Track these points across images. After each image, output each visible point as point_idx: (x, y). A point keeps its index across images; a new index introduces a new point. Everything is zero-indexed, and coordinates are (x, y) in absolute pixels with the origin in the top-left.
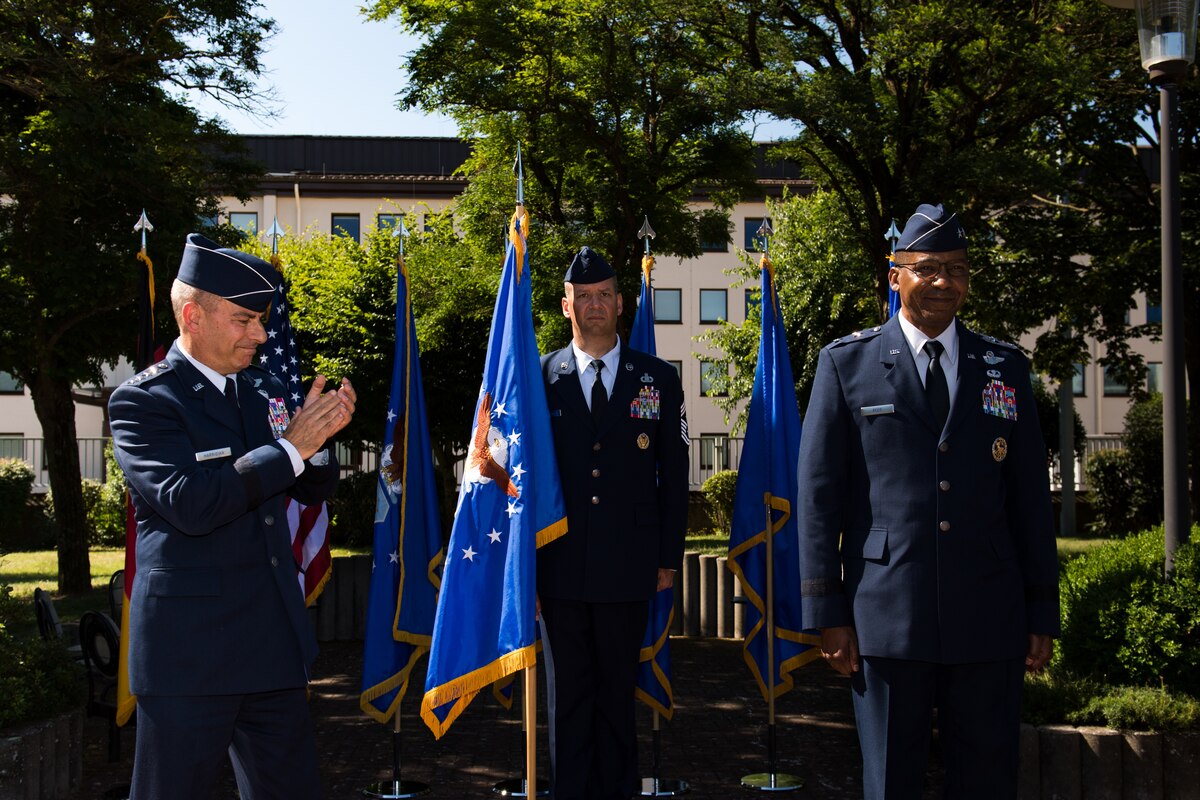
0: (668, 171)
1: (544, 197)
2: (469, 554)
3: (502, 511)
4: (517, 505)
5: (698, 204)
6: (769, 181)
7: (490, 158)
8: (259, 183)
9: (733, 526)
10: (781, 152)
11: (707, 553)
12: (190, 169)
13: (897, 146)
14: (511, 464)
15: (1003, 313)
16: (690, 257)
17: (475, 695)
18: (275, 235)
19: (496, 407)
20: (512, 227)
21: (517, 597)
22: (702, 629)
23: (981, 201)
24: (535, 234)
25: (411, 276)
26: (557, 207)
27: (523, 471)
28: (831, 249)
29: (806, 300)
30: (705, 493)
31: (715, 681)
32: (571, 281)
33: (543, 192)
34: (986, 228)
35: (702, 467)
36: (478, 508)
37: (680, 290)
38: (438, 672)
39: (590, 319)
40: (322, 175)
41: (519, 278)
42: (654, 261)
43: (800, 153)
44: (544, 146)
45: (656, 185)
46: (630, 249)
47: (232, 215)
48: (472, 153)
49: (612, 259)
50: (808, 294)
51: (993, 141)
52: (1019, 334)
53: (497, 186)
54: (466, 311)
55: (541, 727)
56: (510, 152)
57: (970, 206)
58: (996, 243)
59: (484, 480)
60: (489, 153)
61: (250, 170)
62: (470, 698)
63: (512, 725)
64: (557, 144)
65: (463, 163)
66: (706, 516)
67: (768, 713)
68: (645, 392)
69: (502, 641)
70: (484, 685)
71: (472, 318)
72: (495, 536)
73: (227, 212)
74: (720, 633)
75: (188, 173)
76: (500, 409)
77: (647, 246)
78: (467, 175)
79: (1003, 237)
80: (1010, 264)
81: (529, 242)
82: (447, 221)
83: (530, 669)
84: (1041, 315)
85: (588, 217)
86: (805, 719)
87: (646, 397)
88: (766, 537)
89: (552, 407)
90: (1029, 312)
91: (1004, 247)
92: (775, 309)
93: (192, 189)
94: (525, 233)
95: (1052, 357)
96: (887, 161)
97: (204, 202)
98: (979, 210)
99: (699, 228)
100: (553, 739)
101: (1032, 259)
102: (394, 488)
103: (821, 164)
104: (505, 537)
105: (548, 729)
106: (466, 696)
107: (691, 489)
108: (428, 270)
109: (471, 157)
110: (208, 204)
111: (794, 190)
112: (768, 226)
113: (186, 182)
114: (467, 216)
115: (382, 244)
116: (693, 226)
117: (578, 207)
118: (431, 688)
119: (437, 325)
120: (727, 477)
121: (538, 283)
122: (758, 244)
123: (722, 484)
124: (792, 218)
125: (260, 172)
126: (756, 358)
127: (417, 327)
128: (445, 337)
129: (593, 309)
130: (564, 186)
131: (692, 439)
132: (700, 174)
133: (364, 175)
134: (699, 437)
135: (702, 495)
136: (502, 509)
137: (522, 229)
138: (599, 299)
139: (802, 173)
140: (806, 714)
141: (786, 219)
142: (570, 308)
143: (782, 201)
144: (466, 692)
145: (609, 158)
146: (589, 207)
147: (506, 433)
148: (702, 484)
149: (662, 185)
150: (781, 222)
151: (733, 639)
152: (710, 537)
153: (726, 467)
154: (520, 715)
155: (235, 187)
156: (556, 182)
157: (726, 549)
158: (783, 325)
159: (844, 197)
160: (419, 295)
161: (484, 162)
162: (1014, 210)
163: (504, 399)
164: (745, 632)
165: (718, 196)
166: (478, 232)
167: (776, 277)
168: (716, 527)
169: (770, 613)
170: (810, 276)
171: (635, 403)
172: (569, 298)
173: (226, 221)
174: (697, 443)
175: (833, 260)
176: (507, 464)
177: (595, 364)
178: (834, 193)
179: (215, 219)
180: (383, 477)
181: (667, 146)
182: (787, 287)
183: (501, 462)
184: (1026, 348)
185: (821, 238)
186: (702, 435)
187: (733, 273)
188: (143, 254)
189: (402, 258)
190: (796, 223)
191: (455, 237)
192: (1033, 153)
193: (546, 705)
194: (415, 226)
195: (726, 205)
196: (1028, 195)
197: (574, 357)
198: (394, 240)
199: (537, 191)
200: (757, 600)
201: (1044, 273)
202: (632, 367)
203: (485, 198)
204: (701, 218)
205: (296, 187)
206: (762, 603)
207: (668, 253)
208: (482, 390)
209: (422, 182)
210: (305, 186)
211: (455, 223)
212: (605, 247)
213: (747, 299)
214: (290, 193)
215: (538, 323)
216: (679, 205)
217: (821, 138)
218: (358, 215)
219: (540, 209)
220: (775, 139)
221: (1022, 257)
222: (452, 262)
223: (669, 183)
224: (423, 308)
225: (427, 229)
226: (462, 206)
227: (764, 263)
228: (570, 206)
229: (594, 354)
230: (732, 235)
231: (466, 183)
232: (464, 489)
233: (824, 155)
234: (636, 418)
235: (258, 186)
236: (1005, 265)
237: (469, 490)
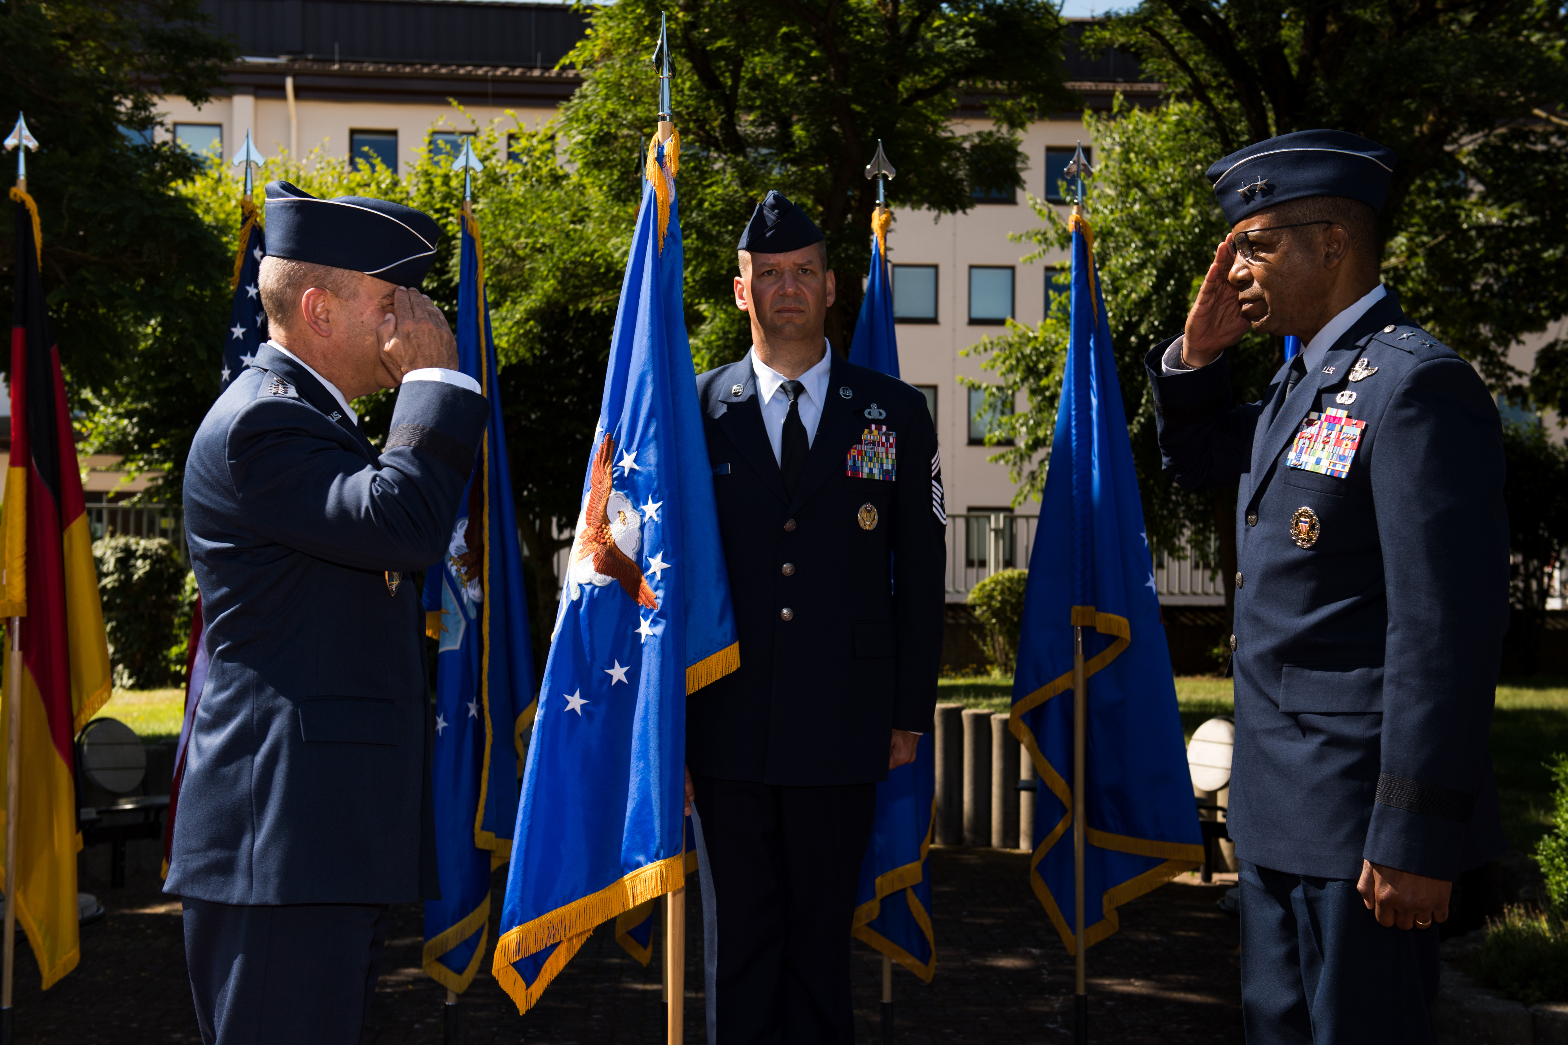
0: (918, 66)
1: (708, 108)
2: (576, 702)
3: (629, 633)
4: (654, 623)
5: (968, 122)
6: (1087, 85)
7: (619, 40)
8: (226, 73)
9: (1019, 661)
10: (1107, 34)
11: (976, 706)
12: (104, 47)
13: (1304, 27)
14: (646, 552)
15: (1481, 313)
16: (953, 211)
17: (584, 939)
18: (248, 163)
19: (621, 458)
20: (652, 155)
21: (654, 778)
22: (966, 834)
23: (1445, 120)
24: (695, 169)
25: (484, 237)
26: (729, 124)
27: (666, 566)
28: (1190, 200)
29: (1147, 282)
30: (973, 607)
31: (987, 921)
32: (748, 249)
33: (707, 98)
34: (1451, 165)
35: (970, 563)
36: (590, 625)
37: (936, 267)
38: (522, 900)
39: (778, 311)
40: (333, 62)
41: (661, 243)
42: (892, 217)
43: (1139, 36)
44: (710, 23)
45: (896, 90)
46: (853, 197)
47: (180, 130)
48: (588, 31)
49: (821, 214)
50: (1150, 274)
51: (1468, 18)
52: (1507, 345)
53: (631, 87)
54: (576, 298)
55: (693, 995)
56: (653, 30)
57: (1425, 128)
58: (1471, 191)
59: (601, 580)
60: (616, 30)
61: (209, 50)
62: (577, 945)
63: (645, 992)
64: (732, 17)
65: (573, 47)
66: (975, 644)
67: (1073, 974)
68: (871, 434)
69: (629, 849)
70: (599, 921)
71: (588, 310)
72: (618, 673)
73: (169, 121)
74: (995, 840)
75: (101, 52)
76: (628, 462)
77: (881, 191)
78: (579, 67)
79: (1481, 181)
80: (1493, 227)
81: (680, 181)
82: (547, 146)
83: (674, 895)
84: (1544, 313)
85: (784, 142)
86: (1136, 986)
87: (873, 443)
88: (1074, 679)
89: (715, 460)
90: (1524, 308)
91: (1483, 198)
92: (1094, 300)
93: (107, 80)
94: (673, 167)
95: (1562, 384)
96: (1287, 51)
97: (129, 103)
98: (1441, 135)
99: (968, 163)
100: (712, 1015)
101: (1530, 220)
102: (471, 593)
103: (1175, 56)
104: (634, 675)
105: (704, 999)
106: (571, 939)
107: (948, 599)
108: (513, 227)
109: (587, 37)
110: (136, 107)
111: (1132, 99)
112: (1083, 160)
113: (96, 69)
114: (580, 138)
115: (438, 182)
116: (957, 159)
117: (765, 124)
118: (509, 928)
119: (527, 320)
120: (1011, 580)
121: (698, 252)
122: (1068, 190)
123: (1002, 592)
124: (1127, 148)
125: (225, 54)
126: (1060, 383)
127: (495, 324)
128: (542, 340)
129: (785, 295)
130: (743, 89)
131: (954, 517)
132: (970, 73)
133: (406, 64)
134: (964, 512)
135: (967, 609)
136: (630, 627)
137: (667, 160)
138: (796, 279)
139: (1143, 71)
140: (1137, 977)
141: (1118, 149)
142: (747, 294)
143: (1113, 118)
144: (573, 932)
145: (820, 43)
146: (785, 125)
147: (637, 501)
148: (968, 591)
149: (907, 90)
150: (1109, 152)
151: (1017, 851)
152: (981, 680)
153: (1009, 563)
154: (657, 973)
155: (183, 78)
156: (729, 82)
157: (1008, 700)
158: (1108, 326)
159: (1212, 113)
160: (498, 270)
161: (608, 45)
162: (1503, 137)
163: (635, 446)
164: (1036, 840)
165: (1002, 109)
166: (598, 165)
167: (1096, 246)
168: (991, 663)
169: (1080, 808)
170: (1154, 245)
171: (854, 452)
172: (745, 278)
173: (168, 137)
174: (961, 523)
175: (1193, 217)
176: (640, 553)
177: (789, 388)
178: (1197, 105)
179: (147, 133)
180: (454, 573)
181: (916, 23)
182: (1115, 262)
183: (629, 551)
184: (1519, 367)
185: (1173, 181)
186: (970, 509)
187: (1023, 238)
188: (20, 190)
189: (470, 206)
190: (1132, 155)
191: (561, 173)
192: (1536, 38)
193: (702, 959)
194: (494, 153)
195: (1015, 123)
196: (1525, 111)
197: (753, 376)
198: (457, 176)
199: (697, 97)
200: (1057, 784)
201: (1549, 244)
202: (850, 393)
203: (610, 106)
204: (974, 147)
205: (289, 82)
206: (1068, 790)
207: (915, 205)
208: (599, 429)
209: (504, 80)
210: (305, 81)
211: (558, 150)
212: (811, 192)
213: (1049, 284)
214: (278, 92)
215: (700, 319)
216: (935, 124)
217: (1175, 12)
218: (394, 133)
219: (701, 127)
220: (1099, 12)
221: (1512, 217)
222: (554, 215)
223: (920, 86)
224: (503, 292)
225: (513, 156)
226: (570, 120)
227: (1077, 223)
228: (752, 123)
229: (788, 371)
230: (1024, 175)
231: (578, 81)
232: (568, 595)
233: (1182, 40)
234: (857, 480)
235: (222, 79)
236: (1483, 230)
237: (575, 596)
